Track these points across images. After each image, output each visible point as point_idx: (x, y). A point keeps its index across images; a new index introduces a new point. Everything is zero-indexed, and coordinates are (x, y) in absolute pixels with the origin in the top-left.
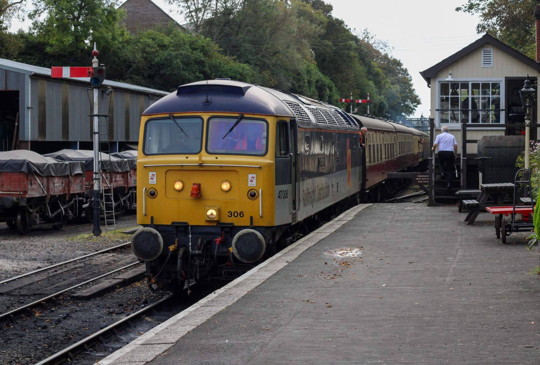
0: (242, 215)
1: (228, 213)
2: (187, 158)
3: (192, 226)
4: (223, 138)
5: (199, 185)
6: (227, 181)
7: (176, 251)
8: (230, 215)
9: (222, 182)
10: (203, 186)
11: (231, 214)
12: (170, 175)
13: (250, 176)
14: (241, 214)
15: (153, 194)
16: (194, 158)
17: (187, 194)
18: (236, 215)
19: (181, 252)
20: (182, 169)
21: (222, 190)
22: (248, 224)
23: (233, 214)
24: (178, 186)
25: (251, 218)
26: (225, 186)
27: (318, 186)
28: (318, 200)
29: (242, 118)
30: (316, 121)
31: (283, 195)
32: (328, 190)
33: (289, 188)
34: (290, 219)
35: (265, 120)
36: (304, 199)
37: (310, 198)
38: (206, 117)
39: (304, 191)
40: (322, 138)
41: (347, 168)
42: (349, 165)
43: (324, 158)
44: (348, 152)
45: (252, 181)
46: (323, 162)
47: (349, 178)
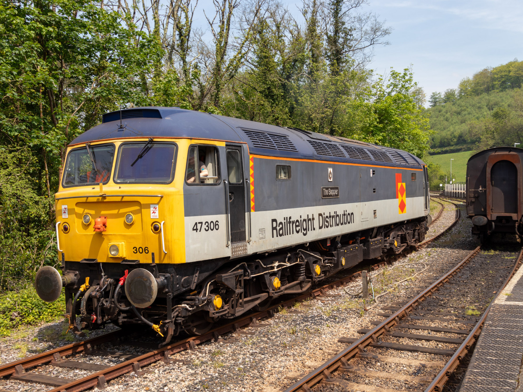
0: (147, 251)
1: (134, 248)
2: (94, 188)
3: (103, 263)
4: (132, 165)
8: (135, 252)
11: (136, 250)
13: (152, 207)
15: (66, 229)
18: (141, 251)
19: (87, 293)
20: (87, 201)
21: (126, 223)
22: (150, 261)
23: (138, 250)
25: (153, 254)
27: (320, 215)
28: (320, 228)
29: (151, 142)
30: (316, 153)
31: (204, 226)
32: (349, 217)
33: (222, 219)
34: (227, 253)
35: (175, 145)
36: (273, 228)
37: (296, 226)
38: (118, 143)
39: (274, 220)
40: (330, 170)
41: (397, 197)
42: (402, 196)
43: (337, 188)
44: (399, 184)
45: (153, 214)
46: (332, 192)
47: (402, 206)
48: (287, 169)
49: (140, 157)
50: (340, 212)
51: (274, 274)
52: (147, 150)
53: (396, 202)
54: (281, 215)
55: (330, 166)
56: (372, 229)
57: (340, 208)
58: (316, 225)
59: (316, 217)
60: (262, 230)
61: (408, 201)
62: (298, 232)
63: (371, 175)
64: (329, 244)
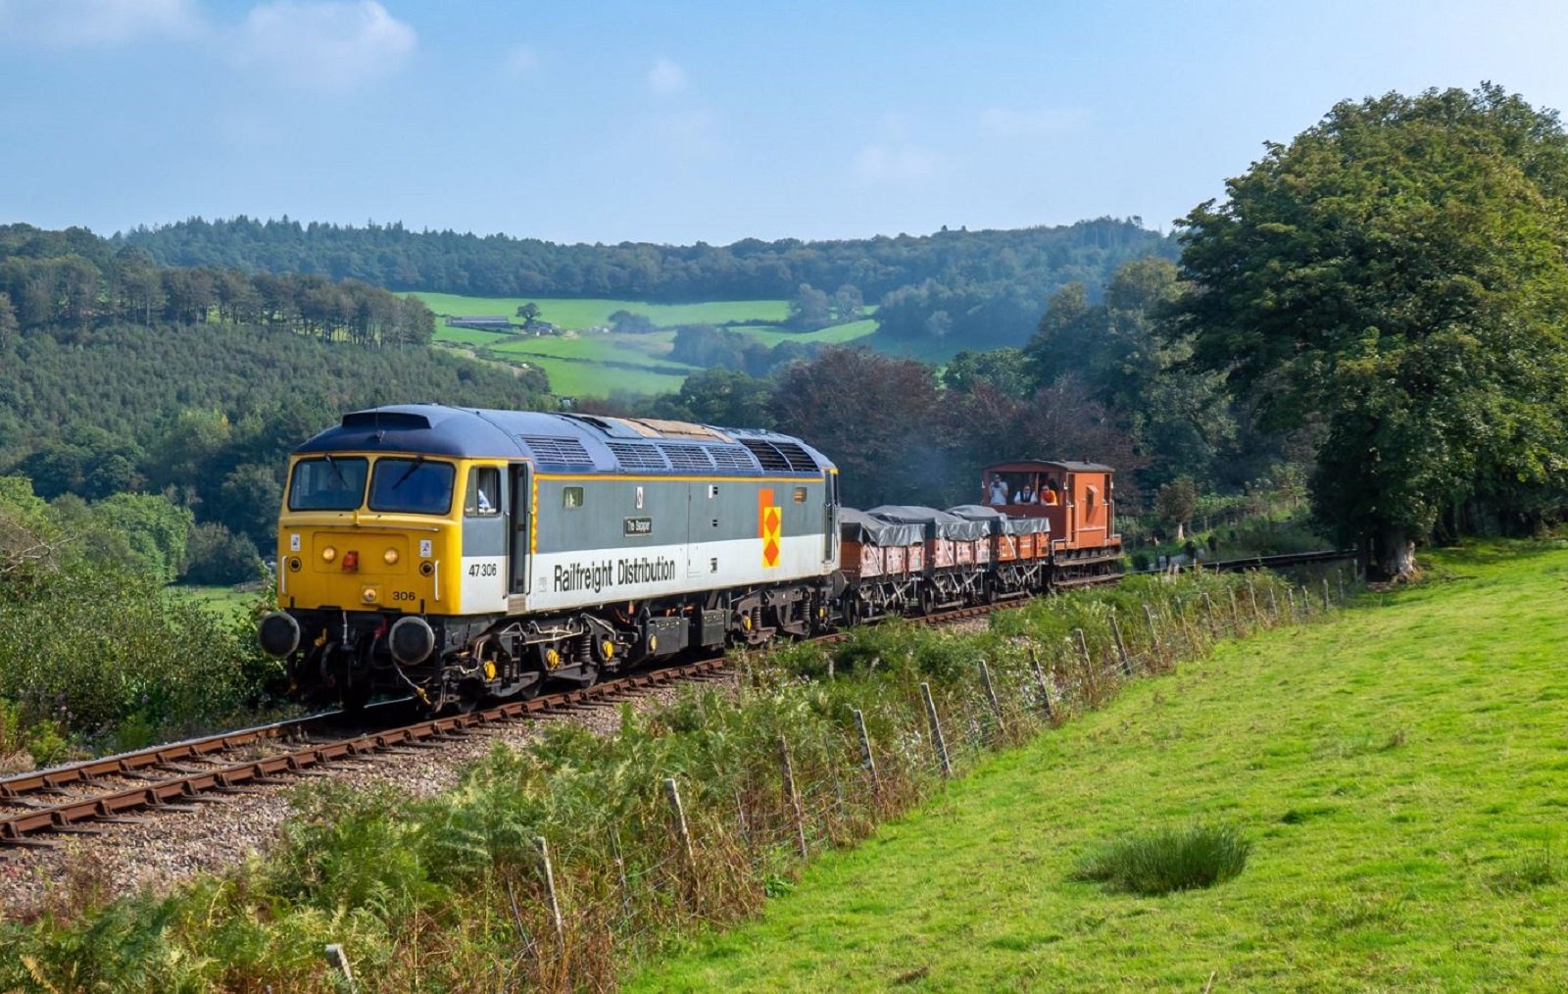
0: (412, 598)
1: (395, 594)
2: (341, 515)
3: (348, 612)
4: (394, 488)
5: (355, 554)
6: (392, 549)
7: (323, 647)
8: (396, 598)
9: (387, 550)
10: (361, 554)
11: (398, 596)
12: (320, 541)
13: (423, 543)
14: (412, 596)
15: (295, 565)
16: (348, 516)
17: (338, 565)
18: (404, 597)
19: (328, 649)
20: (332, 530)
21: (386, 562)
22: (417, 610)
23: (400, 596)
24: (328, 554)
25: (423, 602)
26: (390, 556)
27: (621, 562)
28: (620, 583)
29: (421, 460)
30: (618, 465)
31: (481, 570)
32: (666, 569)
33: (501, 562)
34: (503, 606)
35: (451, 465)
36: (557, 579)
37: (588, 578)
38: (372, 457)
39: (558, 567)
40: (640, 490)
41: (762, 536)
42: (772, 531)
43: (649, 520)
44: (767, 511)
45: (425, 550)
46: (643, 527)
47: (771, 553)
48: (578, 493)
49: (405, 477)
50: (652, 560)
51: (550, 645)
52: (414, 469)
53: (758, 545)
54: (567, 559)
55: (639, 484)
56: (709, 592)
57: (651, 553)
58: (615, 579)
59: (615, 565)
60: (543, 580)
61: (785, 544)
62: (588, 586)
63: (711, 494)
64: (631, 610)
